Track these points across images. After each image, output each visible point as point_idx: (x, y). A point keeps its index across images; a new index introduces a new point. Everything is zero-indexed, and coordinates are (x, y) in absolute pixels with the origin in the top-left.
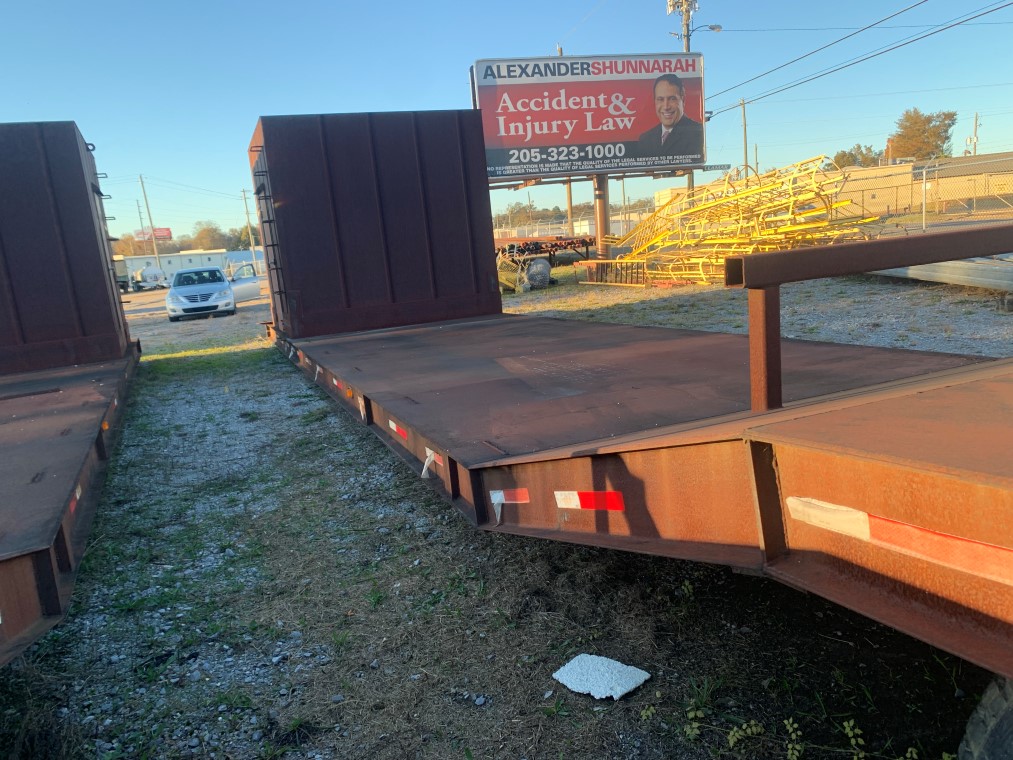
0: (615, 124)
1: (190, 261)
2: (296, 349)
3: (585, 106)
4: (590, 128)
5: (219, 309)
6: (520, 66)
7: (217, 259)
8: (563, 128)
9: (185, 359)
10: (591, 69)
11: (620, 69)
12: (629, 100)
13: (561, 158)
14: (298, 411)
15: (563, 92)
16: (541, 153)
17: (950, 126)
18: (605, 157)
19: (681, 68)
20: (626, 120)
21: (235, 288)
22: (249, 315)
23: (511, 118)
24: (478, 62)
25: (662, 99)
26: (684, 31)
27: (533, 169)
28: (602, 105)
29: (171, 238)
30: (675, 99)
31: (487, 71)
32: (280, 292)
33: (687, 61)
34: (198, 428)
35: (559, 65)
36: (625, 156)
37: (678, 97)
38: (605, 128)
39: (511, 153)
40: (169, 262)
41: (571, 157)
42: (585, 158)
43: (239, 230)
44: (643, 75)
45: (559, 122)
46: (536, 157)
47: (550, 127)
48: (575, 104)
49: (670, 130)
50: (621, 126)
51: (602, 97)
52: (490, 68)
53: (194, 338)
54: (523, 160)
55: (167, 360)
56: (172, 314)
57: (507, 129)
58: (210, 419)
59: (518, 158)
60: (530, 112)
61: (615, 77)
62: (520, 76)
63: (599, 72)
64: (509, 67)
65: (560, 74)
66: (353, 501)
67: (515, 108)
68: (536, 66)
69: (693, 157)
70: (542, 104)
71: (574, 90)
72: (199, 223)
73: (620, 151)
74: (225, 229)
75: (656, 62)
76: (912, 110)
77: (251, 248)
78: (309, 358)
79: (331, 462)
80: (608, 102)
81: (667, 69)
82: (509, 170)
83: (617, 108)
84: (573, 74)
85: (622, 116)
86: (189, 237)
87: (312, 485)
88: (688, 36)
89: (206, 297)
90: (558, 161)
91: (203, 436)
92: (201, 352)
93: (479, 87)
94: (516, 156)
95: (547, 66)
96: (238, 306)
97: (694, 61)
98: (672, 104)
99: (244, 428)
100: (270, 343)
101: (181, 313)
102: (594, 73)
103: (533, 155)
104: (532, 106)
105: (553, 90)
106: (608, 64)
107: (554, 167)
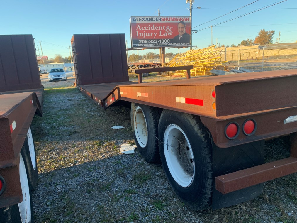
0: (167, 34)
1: (53, 66)
2: (80, 87)
3: (159, 29)
4: (160, 35)
5: (62, 79)
6: (143, 18)
7: (61, 65)
8: (153, 35)
9: (54, 90)
10: (161, 19)
11: (169, 20)
12: (171, 28)
13: (153, 42)
14: (80, 99)
15: (154, 25)
16: (147, 41)
17: (273, 34)
18: (164, 43)
19: (185, 20)
20: (170, 33)
21: (67, 74)
22: (70, 81)
23: (140, 32)
24: (132, 17)
25: (180, 28)
26: (190, 8)
27: (145, 45)
28: (164, 29)
29: (48, 59)
30: (183, 28)
31: (134, 19)
32: (77, 74)
33: (187, 18)
34: (59, 102)
35: (153, 18)
36: (170, 43)
37: (184, 27)
38: (164, 35)
39: (140, 41)
40: (47, 66)
41: (155, 42)
42: (159, 43)
43: (68, 57)
44: (175, 22)
45: (153, 33)
46: (146, 42)
47: (150, 34)
48: (157, 28)
49: (182, 36)
50: (169, 35)
51: (164, 27)
52: (134, 18)
53: (56, 86)
54: (143, 43)
55: (50, 90)
56: (50, 80)
57: (139, 35)
58: (61, 101)
59: (142, 42)
60: (145, 30)
61: (168, 22)
62: (143, 21)
63: (163, 20)
64: (140, 18)
65: (153, 20)
66: (88, 112)
67: (141, 29)
68: (147, 18)
69: (188, 43)
70: (148, 28)
71: (157, 25)
72: (56, 55)
73: (168, 41)
74: (64, 57)
75: (179, 18)
76: (263, 30)
77: (71, 63)
78: (83, 89)
79: (85, 107)
80: (165, 28)
81: (181, 20)
82: (139, 45)
83: (168, 30)
84: (156, 20)
85: (169, 32)
86: (53, 59)
87: (81, 110)
88: (191, 10)
89: (59, 76)
90: (152, 43)
91: (60, 103)
92: (58, 89)
93: (132, 23)
94: (141, 42)
95: (150, 18)
96: (67, 78)
97: (188, 18)
98: (183, 29)
99: (68, 102)
100: (75, 87)
101: (52, 80)
102: (162, 20)
103: (145, 41)
104: (146, 29)
105: (151, 25)
106: (166, 18)
107: (151, 45)
